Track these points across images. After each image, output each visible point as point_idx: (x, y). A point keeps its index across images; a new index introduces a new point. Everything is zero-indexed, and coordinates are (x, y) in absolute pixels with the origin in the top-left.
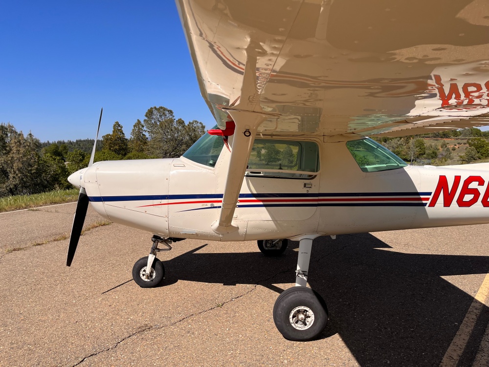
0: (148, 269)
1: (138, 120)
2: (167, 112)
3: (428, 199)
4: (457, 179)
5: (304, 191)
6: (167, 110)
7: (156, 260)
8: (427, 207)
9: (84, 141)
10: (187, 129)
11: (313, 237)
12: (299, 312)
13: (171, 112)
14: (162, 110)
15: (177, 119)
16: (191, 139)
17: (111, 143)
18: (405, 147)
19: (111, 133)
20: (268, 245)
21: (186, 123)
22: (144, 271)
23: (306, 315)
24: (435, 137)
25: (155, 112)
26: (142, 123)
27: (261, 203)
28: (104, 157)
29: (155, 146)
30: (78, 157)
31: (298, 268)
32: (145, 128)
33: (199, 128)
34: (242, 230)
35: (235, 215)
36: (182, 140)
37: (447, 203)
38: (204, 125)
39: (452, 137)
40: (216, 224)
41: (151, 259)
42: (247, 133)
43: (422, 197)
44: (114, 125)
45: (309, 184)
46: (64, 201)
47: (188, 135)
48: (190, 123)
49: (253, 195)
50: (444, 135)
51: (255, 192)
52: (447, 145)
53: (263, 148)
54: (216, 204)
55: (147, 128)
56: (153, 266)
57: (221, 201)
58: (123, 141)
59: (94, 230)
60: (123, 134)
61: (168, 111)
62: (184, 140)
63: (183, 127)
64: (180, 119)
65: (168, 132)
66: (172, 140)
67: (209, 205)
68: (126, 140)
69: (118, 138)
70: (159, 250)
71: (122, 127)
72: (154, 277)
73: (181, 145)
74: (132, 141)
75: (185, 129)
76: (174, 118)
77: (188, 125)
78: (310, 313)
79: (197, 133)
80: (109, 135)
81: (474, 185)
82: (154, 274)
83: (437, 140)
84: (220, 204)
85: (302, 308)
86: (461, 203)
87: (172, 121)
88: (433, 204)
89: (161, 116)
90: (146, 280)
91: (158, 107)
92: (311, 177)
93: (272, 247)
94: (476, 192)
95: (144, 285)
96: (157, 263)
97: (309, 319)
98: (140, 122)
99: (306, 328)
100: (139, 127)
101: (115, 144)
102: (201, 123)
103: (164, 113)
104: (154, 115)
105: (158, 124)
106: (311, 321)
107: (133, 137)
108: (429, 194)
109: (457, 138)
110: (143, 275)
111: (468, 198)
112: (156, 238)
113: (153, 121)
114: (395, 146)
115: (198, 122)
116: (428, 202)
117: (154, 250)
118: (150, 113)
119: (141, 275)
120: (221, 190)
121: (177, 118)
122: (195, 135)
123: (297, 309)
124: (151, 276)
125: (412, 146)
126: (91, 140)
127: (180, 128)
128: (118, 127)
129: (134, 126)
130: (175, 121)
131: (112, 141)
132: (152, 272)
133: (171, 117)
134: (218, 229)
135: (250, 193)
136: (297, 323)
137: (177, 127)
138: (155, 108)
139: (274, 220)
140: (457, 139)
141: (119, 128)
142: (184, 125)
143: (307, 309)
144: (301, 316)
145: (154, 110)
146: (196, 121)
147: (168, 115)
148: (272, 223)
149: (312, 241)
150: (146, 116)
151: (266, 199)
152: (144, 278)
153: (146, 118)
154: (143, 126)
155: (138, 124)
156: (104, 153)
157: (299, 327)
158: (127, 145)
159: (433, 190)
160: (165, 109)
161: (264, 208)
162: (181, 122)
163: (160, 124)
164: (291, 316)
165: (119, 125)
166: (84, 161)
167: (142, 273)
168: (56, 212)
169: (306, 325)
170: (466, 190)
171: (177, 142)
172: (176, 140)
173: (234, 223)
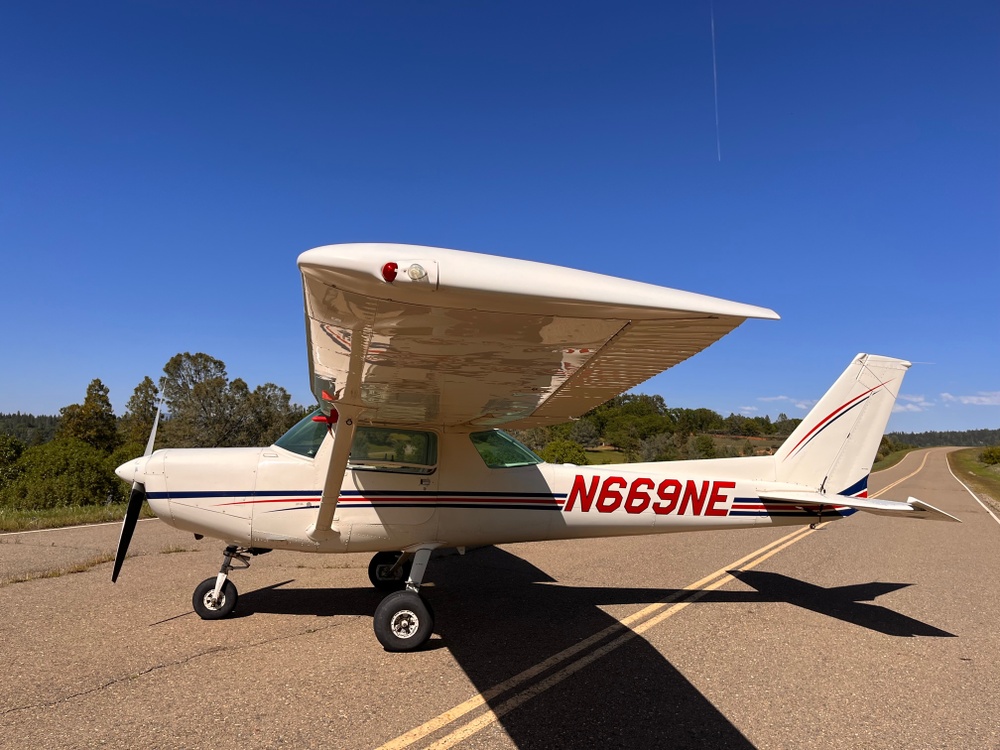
0: (215, 593)
1: (147, 378)
2: (212, 365)
3: (563, 502)
4: (596, 479)
5: (420, 488)
6: (212, 361)
7: (227, 582)
8: (562, 511)
9: (9, 417)
10: (253, 400)
11: (432, 546)
12: (402, 617)
13: (220, 365)
14: (201, 361)
15: (232, 380)
16: (260, 420)
17: (79, 424)
18: (680, 450)
19: (82, 402)
20: (383, 574)
21: (252, 389)
22: (211, 596)
23: (409, 622)
24: (732, 434)
25: (186, 364)
26: (156, 384)
27: (369, 503)
28: (66, 452)
29: (180, 433)
30: (6, 451)
31: (410, 580)
32: (160, 395)
33: (277, 399)
34: (344, 537)
35: (335, 517)
36: (240, 422)
37: (586, 507)
38: (288, 393)
39: (762, 434)
40: (312, 528)
41: (221, 579)
42: (349, 422)
43: (556, 499)
44: (91, 387)
45: (425, 480)
46: (22, 528)
47: (254, 411)
48: (259, 388)
49: (359, 493)
50: (749, 430)
51: (362, 489)
52: (754, 449)
53: (409, 442)
54: (313, 504)
55: (166, 394)
56: (223, 589)
57: (319, 500)
58: (108, 419)
59: (102, 565)
60: (109, 405)
61: (215, 363)
62: (244, 423)
63: (245, 395)
64: (240, 380)
65: (210, 405)
66: (219, 422)
67: (305, 504)
68: (114, 417)
69: (97, 414)
70: (233, 568)
71: (107, 391)
72: (222, 605)
73: (236, 432)
74: (126, 420)
75: (249, 400)
76: (226, 377)
77: (255, 392)
78: (414, 618)
79: (272, 409)
80: (78, 406)
81: (614, 487)
82: (224, 600)
83: (737, 439)
84: (318, 503)
85: (406, 612)
86: (601, 508)
87: (221, 383)
88: (569, 508)
89: (198, 372)
90: (212, 609)
91: (192, 354)
92: (431, 472)
93: (389, 576)
94: (617, 495)
95: (207, 616)
96: (228, 585)
97: (413, 627)
98: (152, 382)
99: (410, 636)
100: (147, 392)
101: (88, 427)
102: (282, 389)
103: (205, 367)
104: (183, 369)
105: (191, 387)
106: (414, 629)
107: (130, 412)
108: (565, 496)
109: (772, 436)
110: (208, 602)
111: (609, 501)
112: (231, 551)
113: (180, 382)
114: (661, 446)
115: (276, 387)
116: (564, 505)
117: (225, 569)
118: (175, 365)
119: (205, 602)
120: (320, 486)
121: (231, 377)
122: (268, 412)
123: (400, 613)
124: (219, 603)
125: (692, 449)
126: (25, 416)
127: (237, 397)
128: (97, 391)
129: (136, 390)
130: (228, 383)
131: (81, 419)
132: (220, 598)
133: (219, 374)
134: (315, 535)
135: (356, 489)
136: (399, 631)
137: (230, 394)
138: (188, 355)
139: (385, 524)
140: (771, 439)
141: (101, 393)
142: (247, 392)
143: (411, 614)
144: (404, 622)
145: (184, 359)
146: (272, 386)
147: (213, 371)
148: (382, 527)
149: (430, 552)
150: (166, 370)
151: (374, 497)
152: (209, 606)
153: (166, 375)
154: (156, 391)
155: (144, 385)
156: (67, 445)
157: (402, 635)
158: (115, 429)
159: (568, 492)
160: (208, 359)
161: (373, 509)
162: (239, 385)
163: (195, 389)
164: (393, 623)
165: (101, 387)
166: (19, 461)
167: (206, 598)
168: (18, 542)
169: (408, 632)
170: (605, 493)
171: (228, 425)
172: (227, 421)
173: (334, 527)
